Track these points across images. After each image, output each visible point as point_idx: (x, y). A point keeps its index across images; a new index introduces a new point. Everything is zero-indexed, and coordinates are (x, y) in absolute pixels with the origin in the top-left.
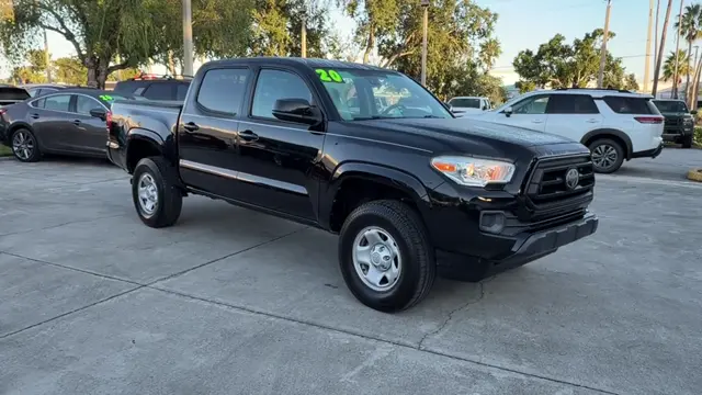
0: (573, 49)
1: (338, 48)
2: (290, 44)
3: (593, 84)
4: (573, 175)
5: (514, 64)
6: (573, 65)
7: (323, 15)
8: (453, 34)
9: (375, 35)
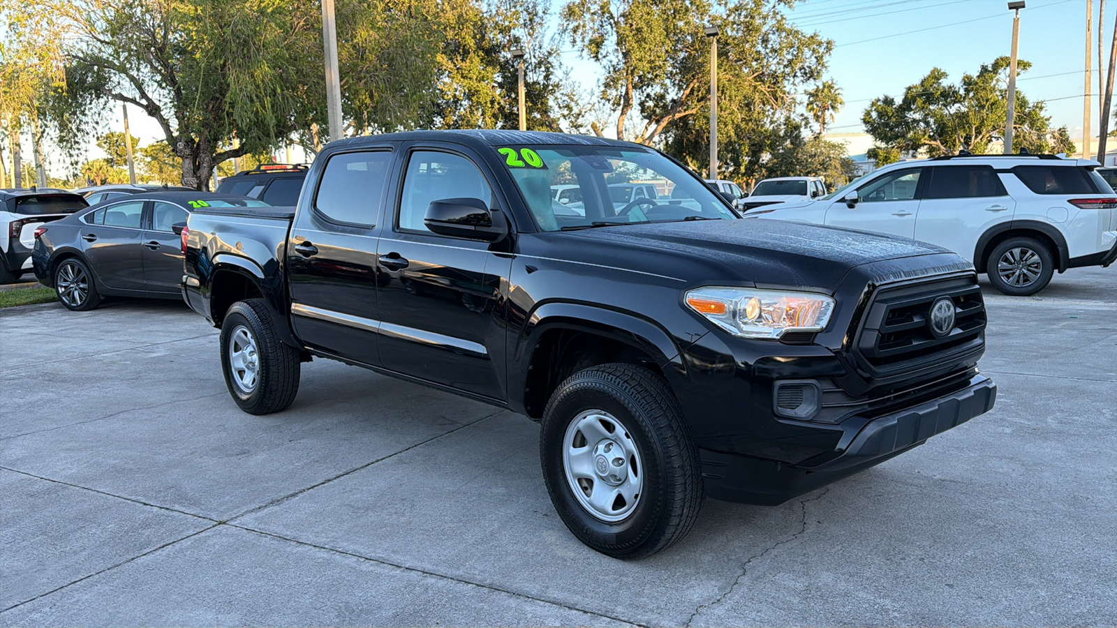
0: (962, 92)
1: (576, 110)
2: (501, 109)
3: (997, 147)
4: (943, 311)
5: (865, 122)
6: (962, 117)
7: (550, 59)
8: (760, 78)
9: (635, 87)
